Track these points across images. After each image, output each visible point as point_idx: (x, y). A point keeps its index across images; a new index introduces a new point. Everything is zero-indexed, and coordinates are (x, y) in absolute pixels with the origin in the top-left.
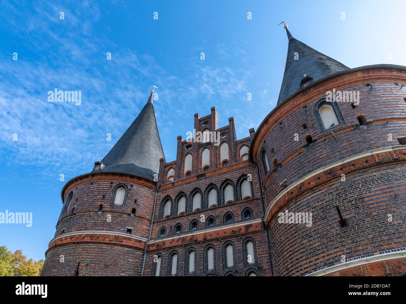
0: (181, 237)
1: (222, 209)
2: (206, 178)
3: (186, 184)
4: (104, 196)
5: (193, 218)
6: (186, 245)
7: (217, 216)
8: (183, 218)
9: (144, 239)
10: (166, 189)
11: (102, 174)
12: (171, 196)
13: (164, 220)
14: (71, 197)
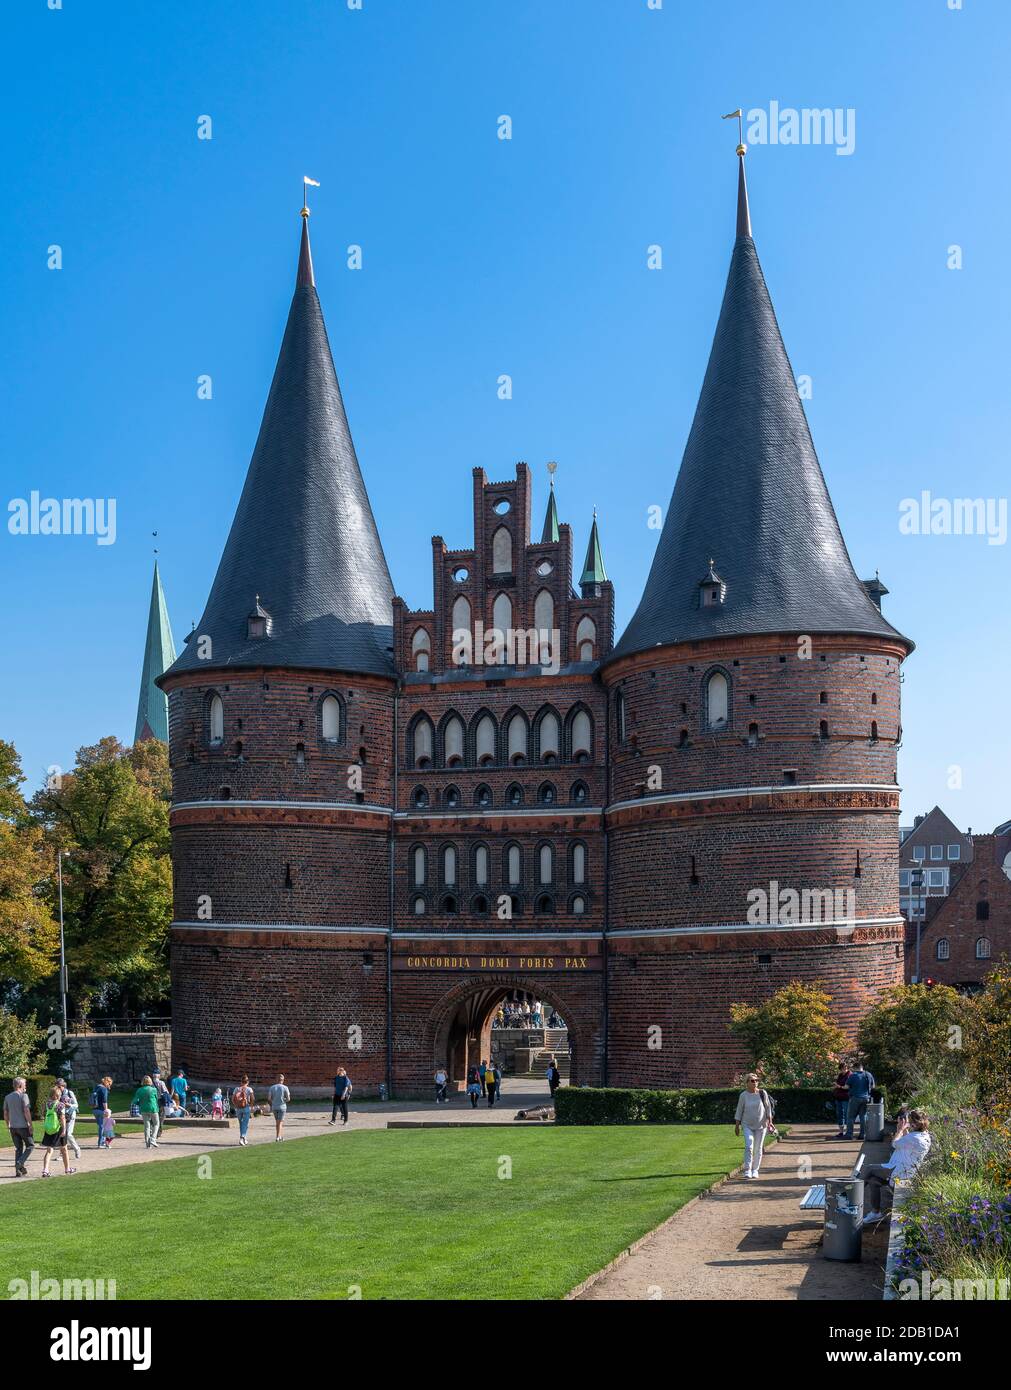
0: (460, 817)
1: (536, 773)
2: (505, 691)
3: (463, 693)
4: (301, 722)
5: (481, 780)
6: (471, 836)
7: (526, 787)
8: (460, 775)
9: (387, 811)
10: (417, 695)
11: (287, 669)
12: (430, 714)
13: (421, 771)
14: (211, 700)
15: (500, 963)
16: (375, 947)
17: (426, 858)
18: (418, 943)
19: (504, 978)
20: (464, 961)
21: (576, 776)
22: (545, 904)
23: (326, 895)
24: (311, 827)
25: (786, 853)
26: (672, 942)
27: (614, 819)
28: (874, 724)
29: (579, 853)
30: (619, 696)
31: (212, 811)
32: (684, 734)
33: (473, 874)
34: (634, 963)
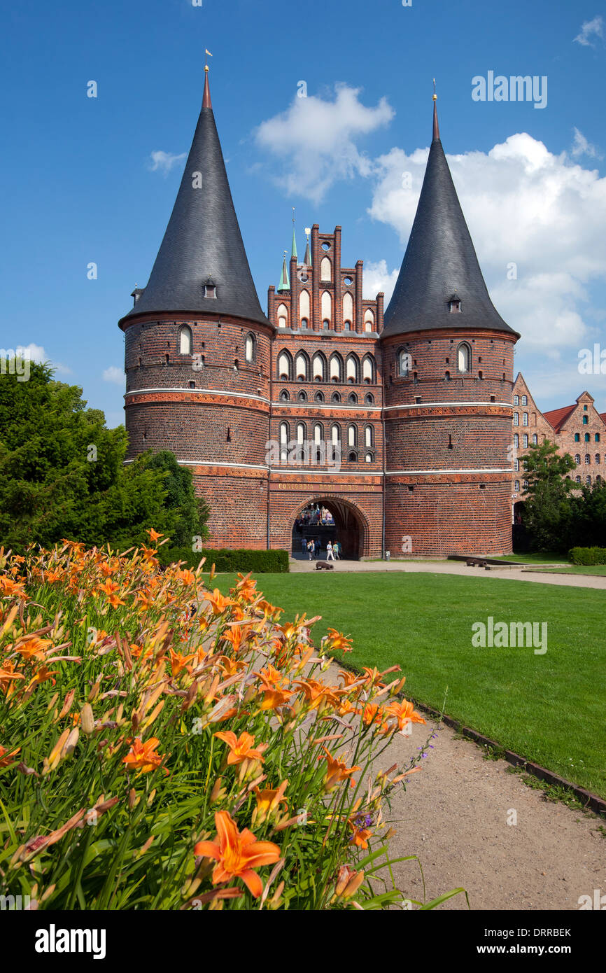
0: (307, 407)
1: (347, 388)
2: (332, 342)
4: (237, 348)
5: (318, 389)
6: (312, 419)
7: (342, 394)
8: (307, 385)
9: (269, 402)
10: (283, 339)
12: (291, 351)
13: (284, 381)
14: (181, 330)
15: (330, 487)
16: (263, 477)
17: (288, 429)
18: (285, 476)
19: (332, 496)
20: (310, 486)
21: (367, 390)
22: (353, 457)
23: (246, 447)
24: (240, 408)
28: (504, 374)
29: (368, 431)
31: (181, 393)
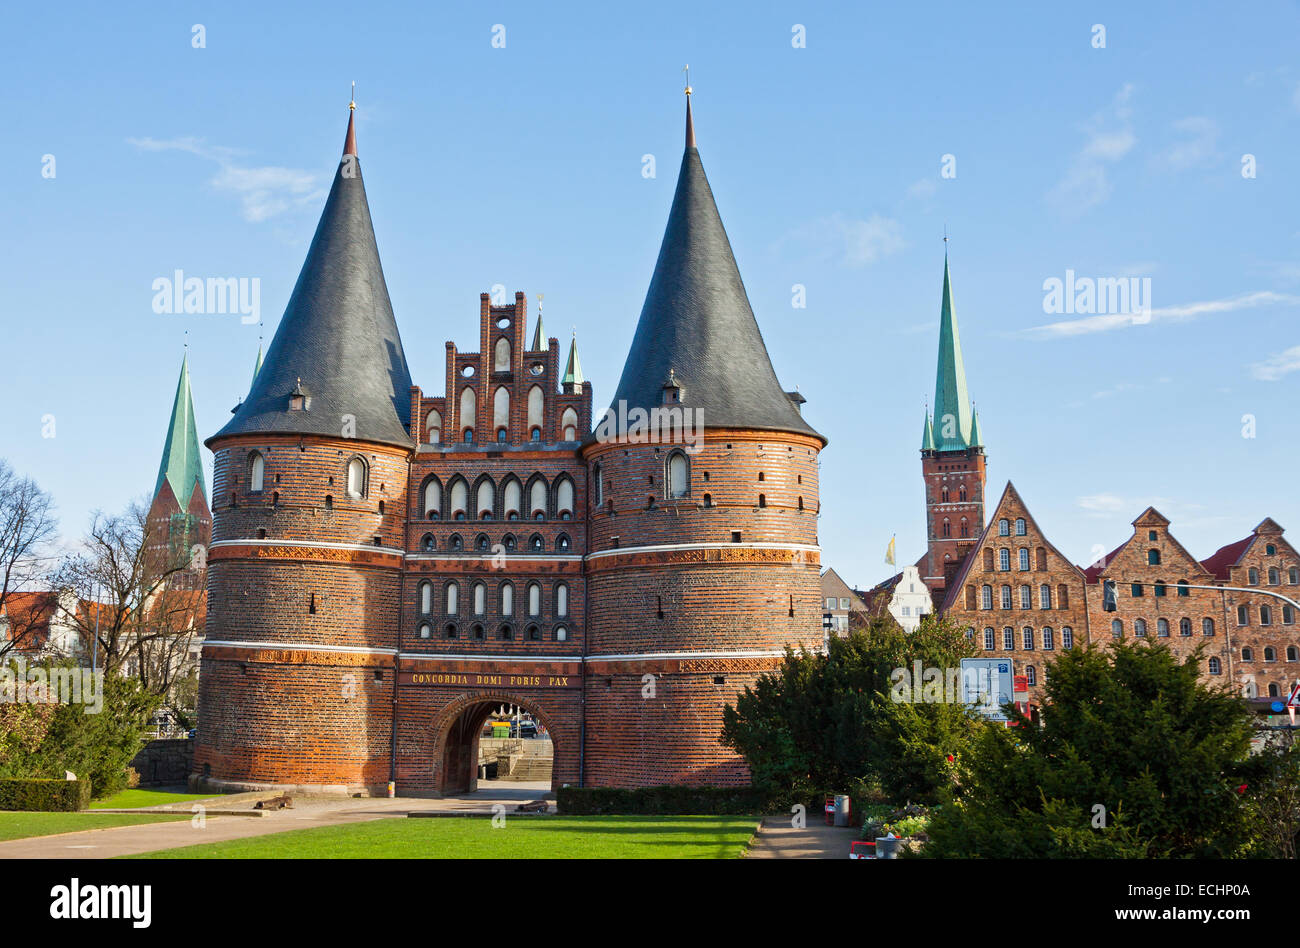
1: (527, 527)
2: (504, 461)
3: (468, 461)
4: (331, 479)
5: (481, 531)
6: (471, 575)
7: (518, 536)
8: (464, 526)
9: (400, 553)
10: (429, 461)
11: (322, 436)
12: (440, 477)
13: (430, 521)
14: (253, 458)
15: (494, 680)
16: (385, 665)
17: (432, 592)
18: (423, 662)
19: (497, 694)
20: (462, 678)
21: (560, 529)
22: (532, 633)
23: (344, 619)
24: (334, 564)
25: (734, 596)
26: (643, 665)
27: (592, 565)
28: (800, 499)
29: (562, 591)
30: (597, 469)
31: (248, 548)
32: (652, 499)
33: (472, 606)
34: (609, 682)
